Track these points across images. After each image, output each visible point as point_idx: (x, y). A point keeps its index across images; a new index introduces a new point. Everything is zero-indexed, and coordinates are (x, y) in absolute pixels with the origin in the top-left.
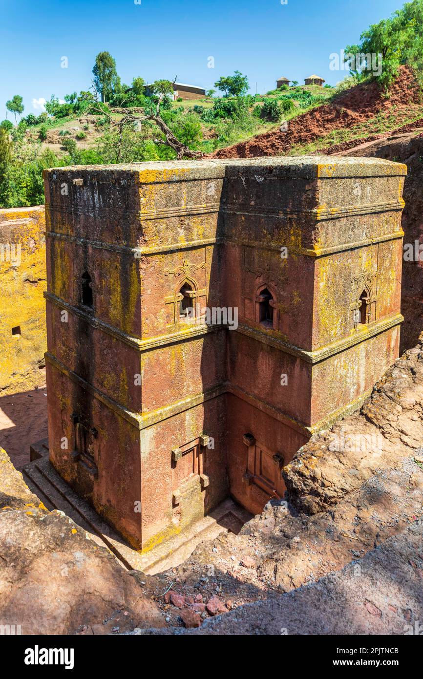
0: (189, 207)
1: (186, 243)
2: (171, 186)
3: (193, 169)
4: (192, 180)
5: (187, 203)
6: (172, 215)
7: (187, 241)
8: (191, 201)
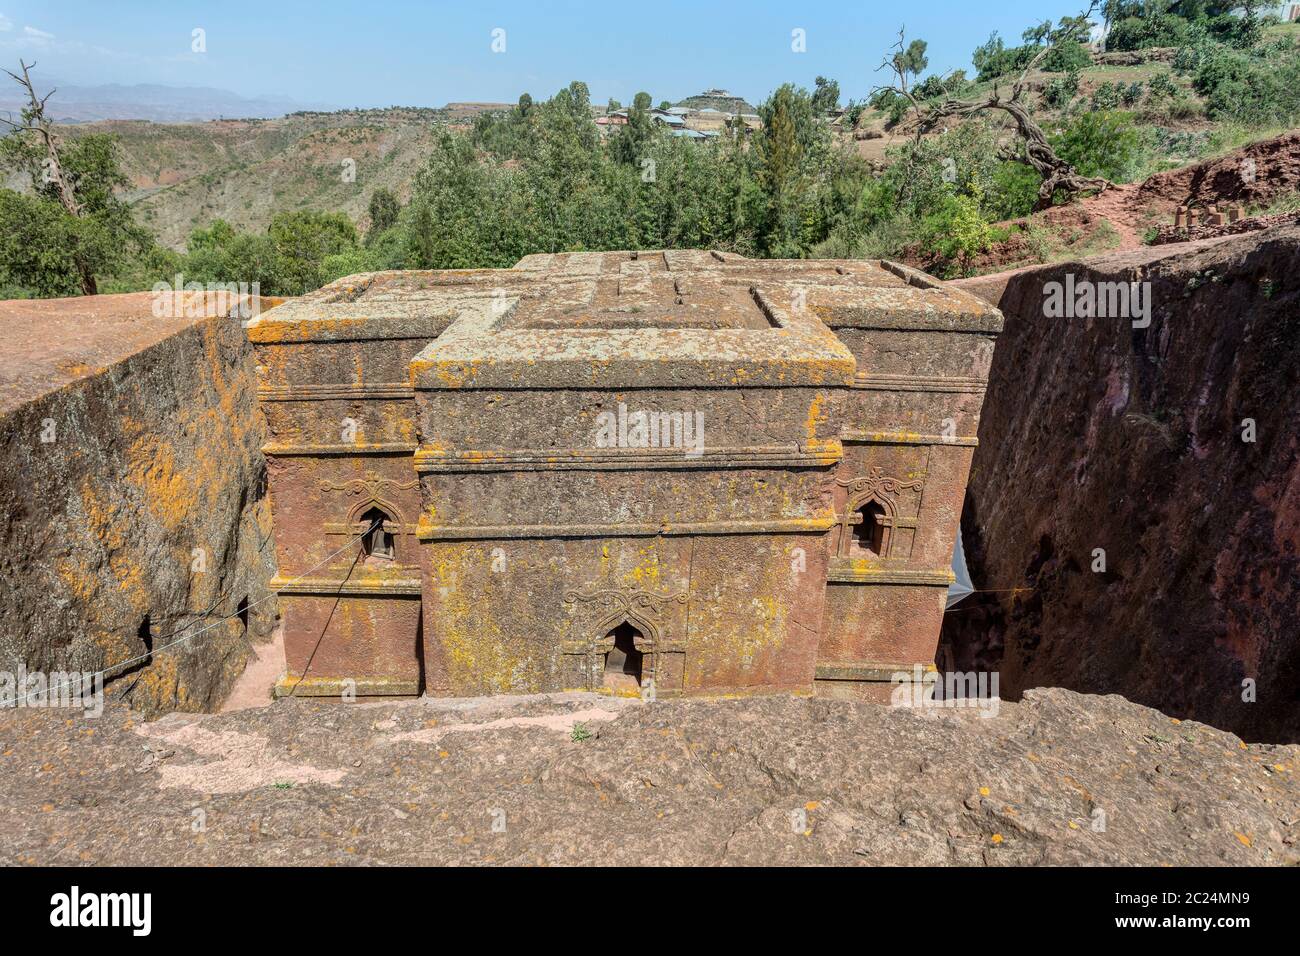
0: (369, 385)
1: (369, 445)
2: (322, 349)
3: (374, 321)
4: (373, 340)
5: (365, 379)
6: (327, 396)
7: (371, 441)
8: (375, 374)
